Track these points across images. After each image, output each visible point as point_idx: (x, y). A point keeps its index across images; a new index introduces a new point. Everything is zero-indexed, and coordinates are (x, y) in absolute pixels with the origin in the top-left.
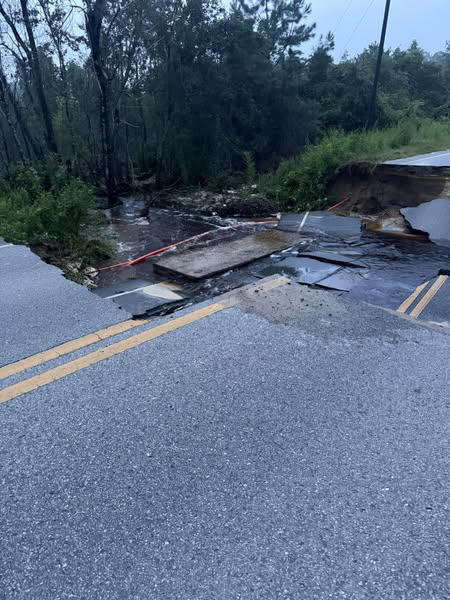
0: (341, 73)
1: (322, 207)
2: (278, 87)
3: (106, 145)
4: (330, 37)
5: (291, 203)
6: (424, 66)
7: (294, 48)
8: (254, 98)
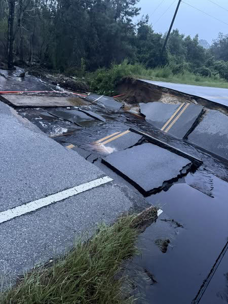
0: (153, 38)
1: (112, 95)
2: (113, 33)
3: (9, 36)
4: (147, 17)
5: (97, 89)
6: (198, 47)
7: (130, 18)
8: (98, 34)
